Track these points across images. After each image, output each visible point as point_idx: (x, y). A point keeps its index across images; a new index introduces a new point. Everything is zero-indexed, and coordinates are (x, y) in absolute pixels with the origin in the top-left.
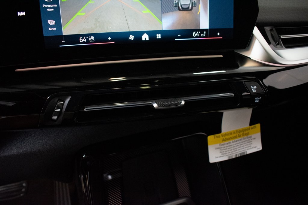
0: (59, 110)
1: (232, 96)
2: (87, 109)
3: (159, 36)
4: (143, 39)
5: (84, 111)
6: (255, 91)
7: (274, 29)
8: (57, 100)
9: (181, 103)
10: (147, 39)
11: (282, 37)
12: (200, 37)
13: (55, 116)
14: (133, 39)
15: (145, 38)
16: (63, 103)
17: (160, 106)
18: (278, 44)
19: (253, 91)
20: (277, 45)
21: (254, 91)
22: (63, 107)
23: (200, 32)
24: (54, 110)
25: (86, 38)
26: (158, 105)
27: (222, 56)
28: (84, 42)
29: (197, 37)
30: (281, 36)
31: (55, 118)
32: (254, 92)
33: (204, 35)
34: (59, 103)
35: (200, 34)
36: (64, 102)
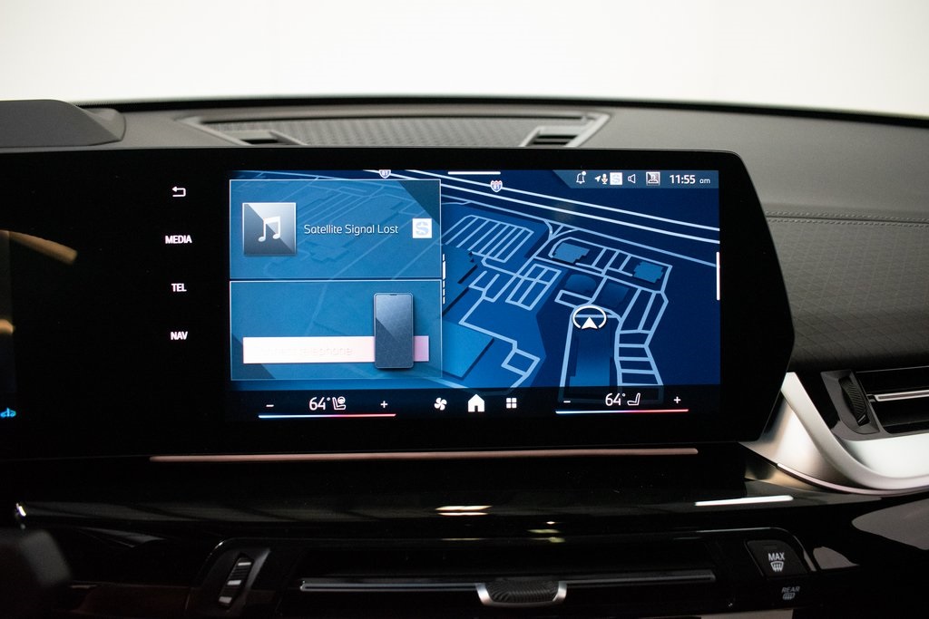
0: (237, 582)
1: (709, 579)
2: (307, 588)
3: (512, 403)
4: (471, 409)
5: (299, 590)
6: (781, 569)
7: (852, 377)
8: (237, 554)
9: (556, 593)
10: (481, 409)
11: (880, 398)
12: (624, 406)
13: (225, 596)
14: (443, 408)
15: (476, 407)
16: (249, 564)
17: (497, 598)
18: (866, 422)
19: (775, 569)
20: (860, 424)
21: (777, 568)
22: (248, 576)
23: (624, 395)
24: (226, 580)
25: (325, 401)
26: (492, 596)
27: (695, 451)
28: (319, 411)
29: (615, 407)
30: (877, 396)
31: (226, 600)
32: (778, 573)
33: (637, 402)
34: (240, 564)
35: (624, 400)
36: (253, 562)
